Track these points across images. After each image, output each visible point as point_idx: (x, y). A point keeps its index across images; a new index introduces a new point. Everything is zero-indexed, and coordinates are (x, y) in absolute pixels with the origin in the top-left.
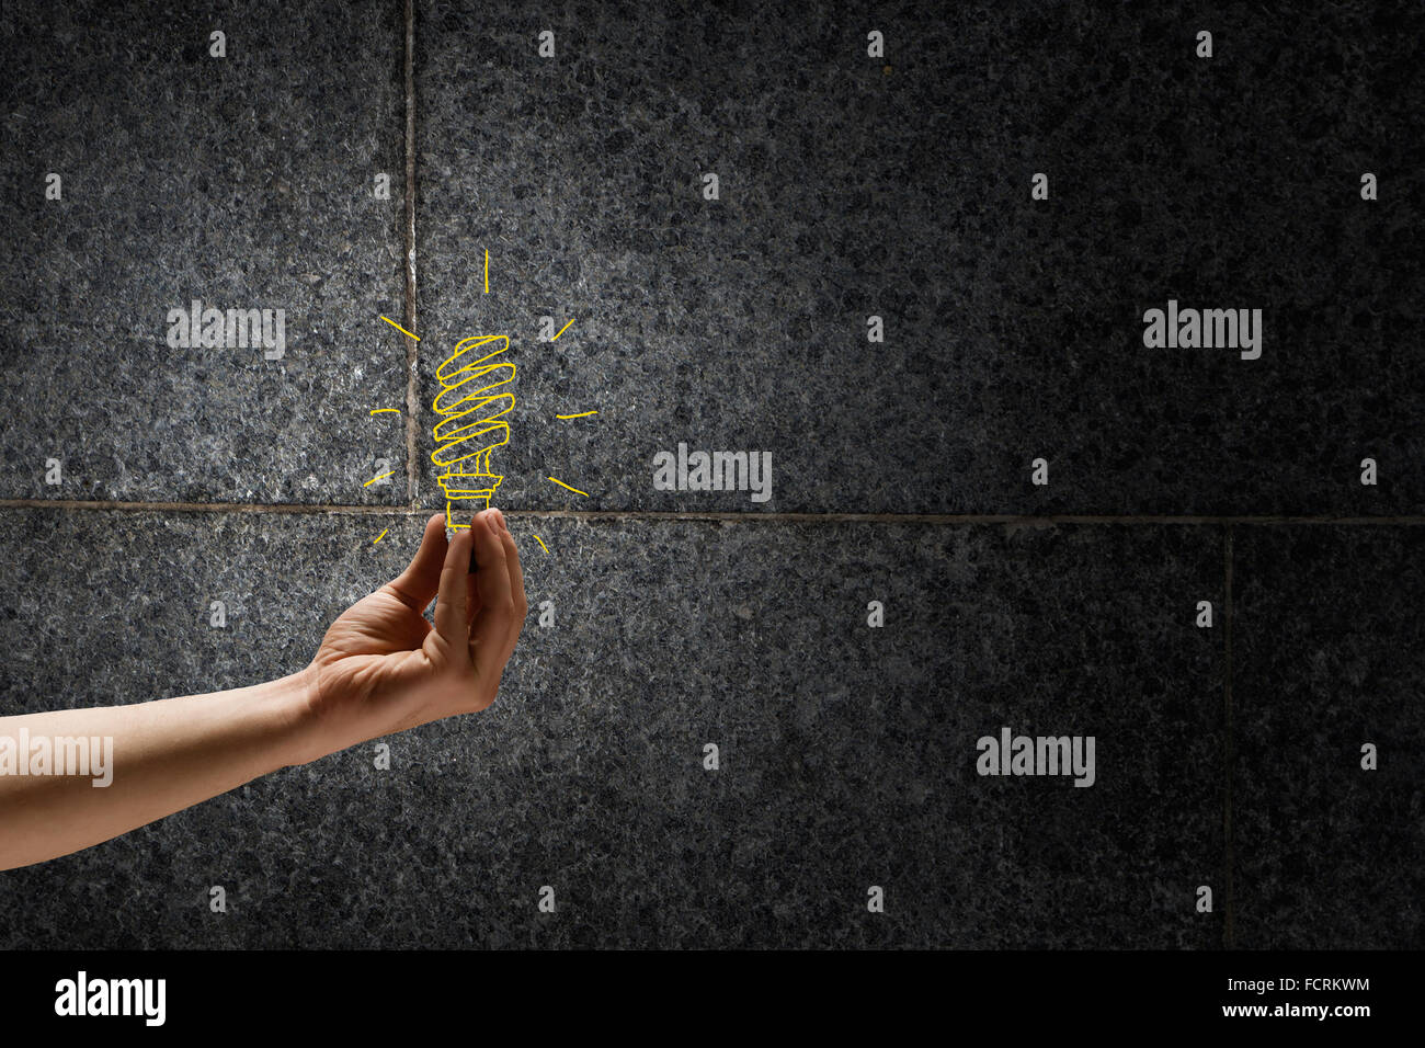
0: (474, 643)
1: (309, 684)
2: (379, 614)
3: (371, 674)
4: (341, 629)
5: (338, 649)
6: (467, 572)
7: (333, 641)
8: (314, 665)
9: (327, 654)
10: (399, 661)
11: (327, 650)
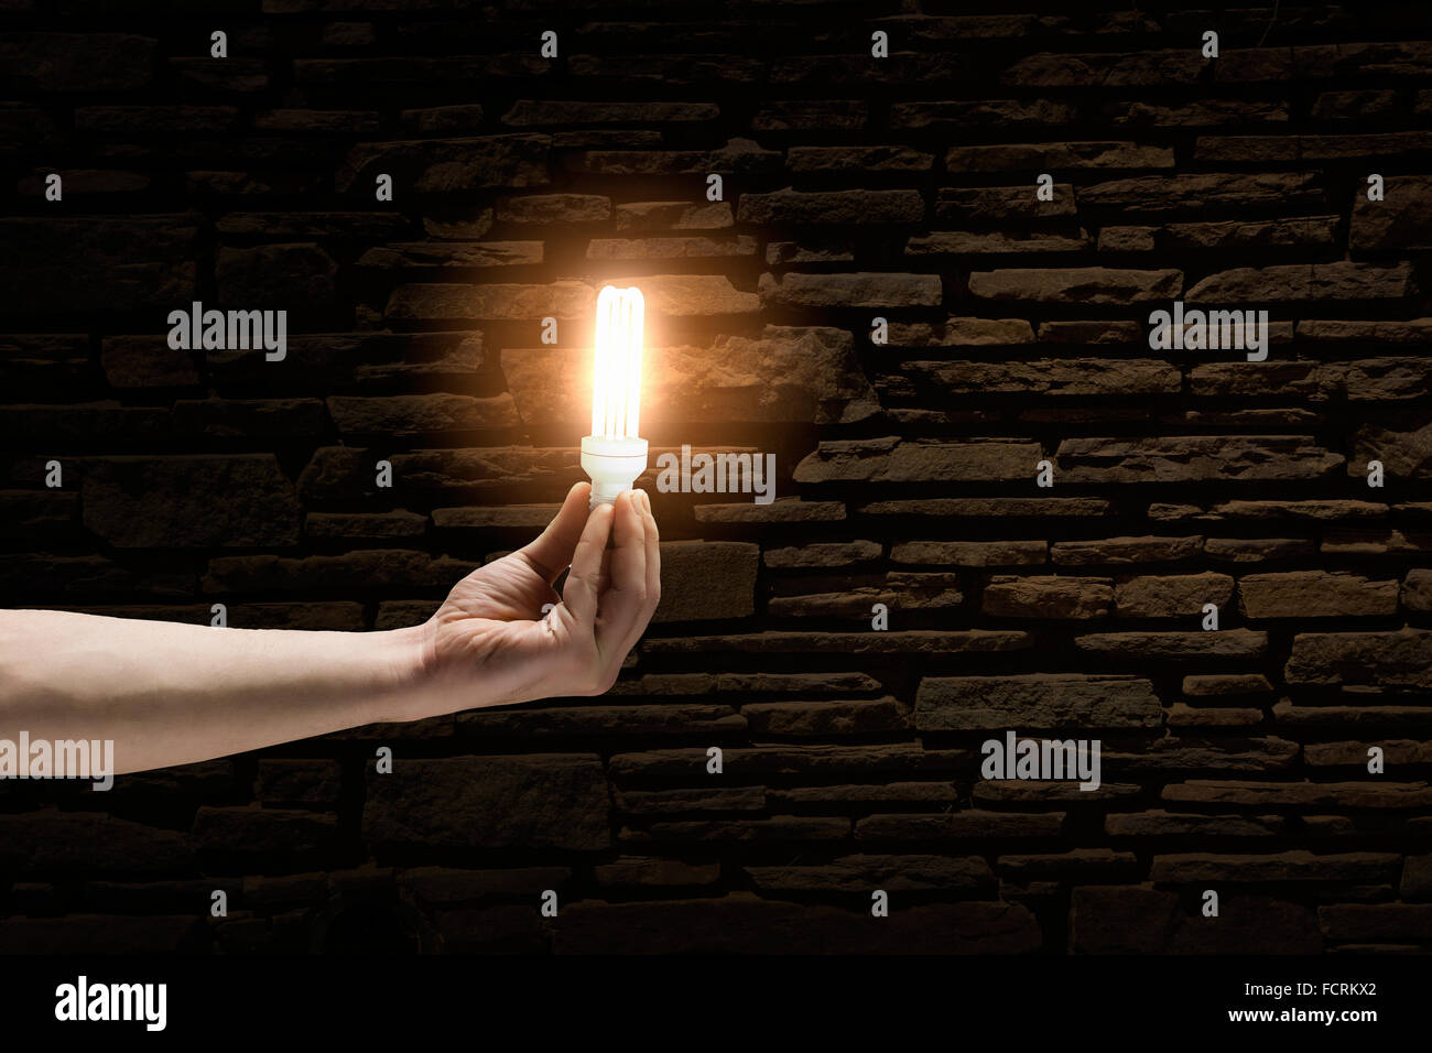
0: (600, 622)
1: (426, 639)
2: (510, 579)
3: (489, 638)
4: (468, 588)
5: (462, 609)
6: (603, 547)
7: (457, 599)
8: (433, 621)
9: (450, 611)
10: (521, 631)
11: (451, 608)
